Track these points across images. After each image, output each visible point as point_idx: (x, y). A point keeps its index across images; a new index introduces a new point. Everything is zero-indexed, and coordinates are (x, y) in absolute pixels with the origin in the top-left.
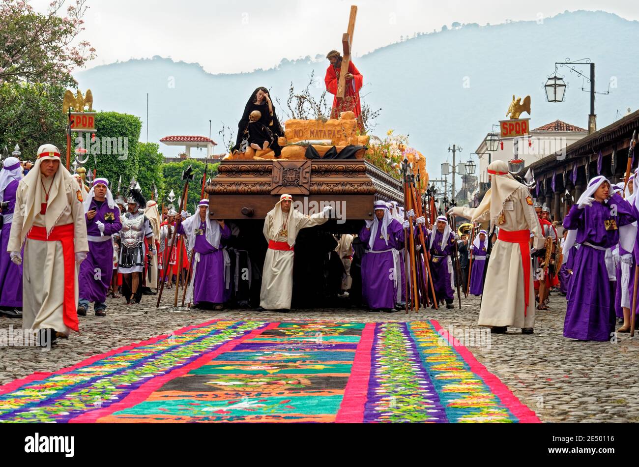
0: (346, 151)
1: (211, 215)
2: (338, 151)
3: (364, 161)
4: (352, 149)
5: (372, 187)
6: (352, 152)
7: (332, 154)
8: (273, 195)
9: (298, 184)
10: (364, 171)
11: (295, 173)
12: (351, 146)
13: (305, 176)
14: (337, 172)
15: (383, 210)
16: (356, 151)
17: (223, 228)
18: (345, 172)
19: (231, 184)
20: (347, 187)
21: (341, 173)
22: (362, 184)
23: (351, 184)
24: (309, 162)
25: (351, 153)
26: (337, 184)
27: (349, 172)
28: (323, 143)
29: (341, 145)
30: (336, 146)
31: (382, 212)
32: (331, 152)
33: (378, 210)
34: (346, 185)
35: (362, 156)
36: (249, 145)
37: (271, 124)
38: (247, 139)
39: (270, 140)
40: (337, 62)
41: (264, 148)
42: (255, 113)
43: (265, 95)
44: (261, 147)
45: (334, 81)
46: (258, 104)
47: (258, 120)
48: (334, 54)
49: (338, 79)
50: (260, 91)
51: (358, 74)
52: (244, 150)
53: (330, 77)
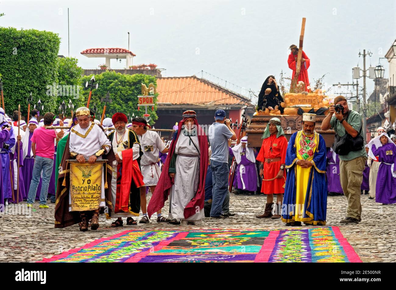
2: (315, 111)
4: (323, 110)
19: (259, 128)
24: (300, 117)
25: (322, 112)
36: (267, 107)
37: (277, 95)
38: (266, 104)
39: (278, 105)
40: (295, 51)
41: (275, 109)
42: (269, 89)
43: (274, 80)
44: (274, 108)
45: (293, 62)
46: (269, 84)
47: (269, 93)
48: (294, 47)
49: (296, 61)
50: (271, 78)
51: (307, 58)
52: (264, 110)
53: (290, 60)
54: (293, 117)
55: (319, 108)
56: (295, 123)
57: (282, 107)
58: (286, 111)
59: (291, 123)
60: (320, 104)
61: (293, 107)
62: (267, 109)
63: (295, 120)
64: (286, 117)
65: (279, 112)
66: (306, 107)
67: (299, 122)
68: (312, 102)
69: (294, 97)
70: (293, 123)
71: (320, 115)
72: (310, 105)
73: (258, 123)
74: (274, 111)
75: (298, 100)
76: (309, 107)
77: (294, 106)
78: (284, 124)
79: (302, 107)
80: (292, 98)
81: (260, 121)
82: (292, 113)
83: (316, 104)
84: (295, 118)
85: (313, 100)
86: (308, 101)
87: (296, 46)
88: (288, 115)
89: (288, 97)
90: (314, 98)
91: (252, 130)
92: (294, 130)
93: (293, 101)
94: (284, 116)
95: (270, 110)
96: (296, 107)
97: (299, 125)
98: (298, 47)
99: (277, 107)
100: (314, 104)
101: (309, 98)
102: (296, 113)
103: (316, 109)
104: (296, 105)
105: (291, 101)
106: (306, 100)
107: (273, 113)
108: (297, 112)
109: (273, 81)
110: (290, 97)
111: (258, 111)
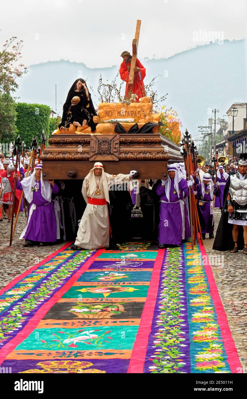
0: (145, 127)
1: (44, 176)
2: (140, 127)
3: (159, 135)
4: (150, 126)
5: (166, 155)
6: (151, 127)
7: (135, 129)
8: (91, 161)
9: (110, 153)
10: (160, 142)
11: (107, 144)
12: (149, 123)
13: (115, 146)
14: (139, 143)
15: (174, 171)
16: (153, 127)
17: (53, 186)
18: (146, 143)
19: (59, 153)
20: (147, 155)
21: (142, 144)
22: (158, 153)
23: (150, 153)
24: (118, 136)
25: (149, 128)
26: (140, 153)
27: (148, 143)
28: (127, 121)
29: (142, 123)
30: (138, 124)
31: (173, 173)
32: (134, 128)
33: (170, 171)
34: (146, 154)
35: (157, 130)
36: (72, 123)
37: (88, 106)
38: (70, 118)
39: (87, 119)
40: (128, 59)
41: (83, 125)
42: (76, 98)
43: (83, 84)
44: (81, 124)
45: (126, 72)
46: (77, 91)
47: (77, 103)
48: (126, 54)
49: (129, 71)
50: (79, 82)
51: (143, 67)
52: (68, 126)
53: (123, 70)
54: (107, 136)
55: (144, 124)
56: (111, 144)
57: (95, 122)
58: (99, 128)
59: (104, 145)
60: (147, 117)
61: (109, 122)
62: (72, 126)
63: (111, 141)
64: (97, 137)
65: (89, 129)
66: (128, 122)
67: (116, 144)
68: (136, 115)
69: (111, 108)
70: (107, 145)
71: (147, 133)
72: (132, 120)
73: (58, 145)
74: (82, 128)
75: (117, 112)
76: (132, 122)
77: (110, 120)
78: (95, 147)
79: (121, 122)
80: (108, 110)
81: (61, 143)
82: (106, 131)
83: (142, 118)
84: (110, 138)
85: (137, 112)
86: (130, 113)
87: (129, 54)
88: (101, 134)
89: (103, 109)
90: (139, 110)
91: (49, 156)
92: (109, 155)
93: (110, 114)
94: (94, 135)
95: (76, 127)
96: (113, 123)
97: (115, 148)
98: (131, 54)
99: (85, 121)
100: (139, 118)
101: (132, 110)
102: (113, 131)
103: (140, 125)
104: (113, 120)
105: (107, 113)
106: (128, 113)
107: (80, 131)
108: (114, 129)
109: (83, 87)
110: (105, 108)
111: (59, 128)
